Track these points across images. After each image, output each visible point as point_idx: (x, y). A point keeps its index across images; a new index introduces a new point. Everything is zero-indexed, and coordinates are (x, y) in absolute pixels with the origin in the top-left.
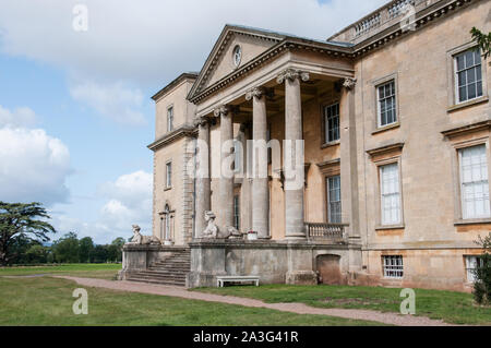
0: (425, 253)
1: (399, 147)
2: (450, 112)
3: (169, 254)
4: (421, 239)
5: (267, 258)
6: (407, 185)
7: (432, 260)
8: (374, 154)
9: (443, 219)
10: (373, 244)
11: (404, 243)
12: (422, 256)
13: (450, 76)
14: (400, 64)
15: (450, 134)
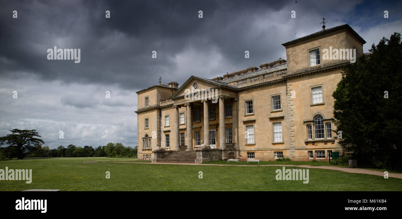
0: (262, 151)
1: (254, 121)
2: (271, 112)
3: (168, 153)
4: (261, 148)
5: (217, 154)
6: (256, 132)
7: (264, 153)
8: (245, 123)
9: (268, 142)
10: (244, 149)
11: (255, 149)
12: (261, 152)
13: (271, 102)
14: (254, 96)
15: (271, 119)
